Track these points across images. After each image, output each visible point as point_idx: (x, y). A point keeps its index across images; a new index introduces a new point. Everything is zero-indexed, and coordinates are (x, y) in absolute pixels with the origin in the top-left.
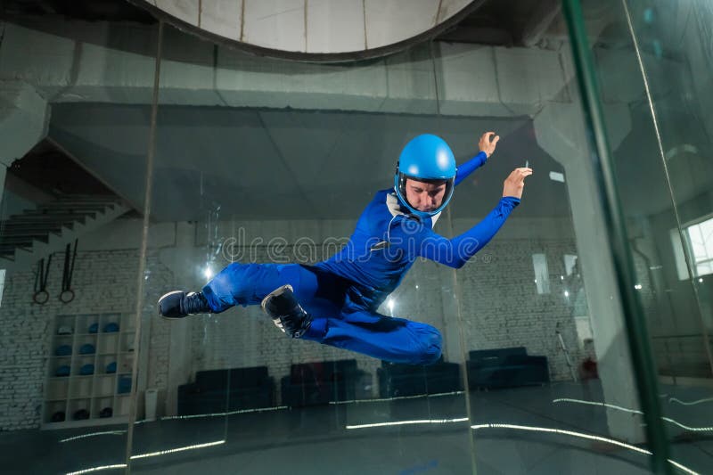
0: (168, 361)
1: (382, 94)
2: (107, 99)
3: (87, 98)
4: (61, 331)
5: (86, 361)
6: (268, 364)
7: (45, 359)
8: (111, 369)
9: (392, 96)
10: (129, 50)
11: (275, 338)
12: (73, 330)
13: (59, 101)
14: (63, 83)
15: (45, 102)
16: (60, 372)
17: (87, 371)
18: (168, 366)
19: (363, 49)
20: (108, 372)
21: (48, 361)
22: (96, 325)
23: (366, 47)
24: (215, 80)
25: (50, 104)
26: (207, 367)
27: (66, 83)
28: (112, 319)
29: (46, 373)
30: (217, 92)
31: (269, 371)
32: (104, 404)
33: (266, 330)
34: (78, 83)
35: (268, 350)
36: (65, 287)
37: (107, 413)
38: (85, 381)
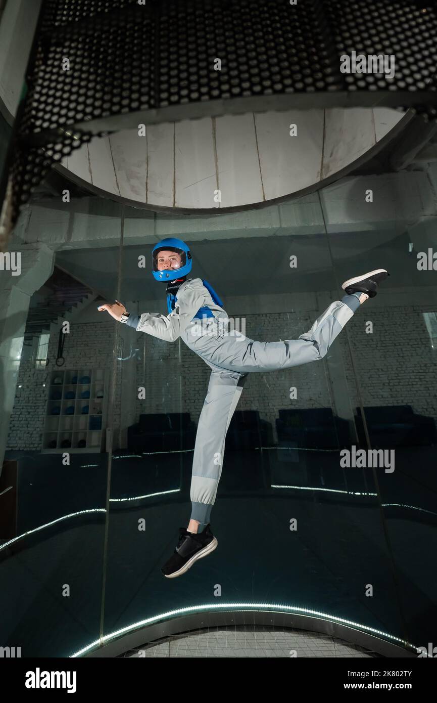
0: (120, 405)
1: (276, 226)
2: (88, 247)
3: (77, 247)
4: (56, 381)
5: (69, 403)
6: (190, 410)
7: (46, 400)
8: (85, 411)
9: (284, 226)
10: (101, 215)
11: (195, 390)
12: (63, 381)
13: (60, 250)
14: (63, 241)
15: (53, 251)
16: (54, 411)
17: (70, 411)
18: (120, 409)
19: (262, 200)
20: (83, 414)
21: (47, 402)
22: (76, 378)
23: (264, 199)
24: (155, 229)
25: (55, 252)
26: (147, 412)
27: (65, 241)
28: (86, 374)
29: (46, 410)
30: (157, 236)
31: (191, 417)
32: (80, 437)
33: (188, 383)
34: (72, 240)
35: (189, 399)
36: (59, 356)
37: (82, 444)
38: (68, 418)
